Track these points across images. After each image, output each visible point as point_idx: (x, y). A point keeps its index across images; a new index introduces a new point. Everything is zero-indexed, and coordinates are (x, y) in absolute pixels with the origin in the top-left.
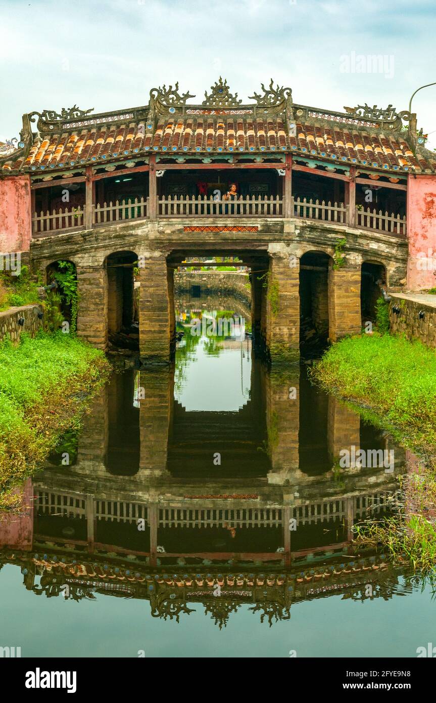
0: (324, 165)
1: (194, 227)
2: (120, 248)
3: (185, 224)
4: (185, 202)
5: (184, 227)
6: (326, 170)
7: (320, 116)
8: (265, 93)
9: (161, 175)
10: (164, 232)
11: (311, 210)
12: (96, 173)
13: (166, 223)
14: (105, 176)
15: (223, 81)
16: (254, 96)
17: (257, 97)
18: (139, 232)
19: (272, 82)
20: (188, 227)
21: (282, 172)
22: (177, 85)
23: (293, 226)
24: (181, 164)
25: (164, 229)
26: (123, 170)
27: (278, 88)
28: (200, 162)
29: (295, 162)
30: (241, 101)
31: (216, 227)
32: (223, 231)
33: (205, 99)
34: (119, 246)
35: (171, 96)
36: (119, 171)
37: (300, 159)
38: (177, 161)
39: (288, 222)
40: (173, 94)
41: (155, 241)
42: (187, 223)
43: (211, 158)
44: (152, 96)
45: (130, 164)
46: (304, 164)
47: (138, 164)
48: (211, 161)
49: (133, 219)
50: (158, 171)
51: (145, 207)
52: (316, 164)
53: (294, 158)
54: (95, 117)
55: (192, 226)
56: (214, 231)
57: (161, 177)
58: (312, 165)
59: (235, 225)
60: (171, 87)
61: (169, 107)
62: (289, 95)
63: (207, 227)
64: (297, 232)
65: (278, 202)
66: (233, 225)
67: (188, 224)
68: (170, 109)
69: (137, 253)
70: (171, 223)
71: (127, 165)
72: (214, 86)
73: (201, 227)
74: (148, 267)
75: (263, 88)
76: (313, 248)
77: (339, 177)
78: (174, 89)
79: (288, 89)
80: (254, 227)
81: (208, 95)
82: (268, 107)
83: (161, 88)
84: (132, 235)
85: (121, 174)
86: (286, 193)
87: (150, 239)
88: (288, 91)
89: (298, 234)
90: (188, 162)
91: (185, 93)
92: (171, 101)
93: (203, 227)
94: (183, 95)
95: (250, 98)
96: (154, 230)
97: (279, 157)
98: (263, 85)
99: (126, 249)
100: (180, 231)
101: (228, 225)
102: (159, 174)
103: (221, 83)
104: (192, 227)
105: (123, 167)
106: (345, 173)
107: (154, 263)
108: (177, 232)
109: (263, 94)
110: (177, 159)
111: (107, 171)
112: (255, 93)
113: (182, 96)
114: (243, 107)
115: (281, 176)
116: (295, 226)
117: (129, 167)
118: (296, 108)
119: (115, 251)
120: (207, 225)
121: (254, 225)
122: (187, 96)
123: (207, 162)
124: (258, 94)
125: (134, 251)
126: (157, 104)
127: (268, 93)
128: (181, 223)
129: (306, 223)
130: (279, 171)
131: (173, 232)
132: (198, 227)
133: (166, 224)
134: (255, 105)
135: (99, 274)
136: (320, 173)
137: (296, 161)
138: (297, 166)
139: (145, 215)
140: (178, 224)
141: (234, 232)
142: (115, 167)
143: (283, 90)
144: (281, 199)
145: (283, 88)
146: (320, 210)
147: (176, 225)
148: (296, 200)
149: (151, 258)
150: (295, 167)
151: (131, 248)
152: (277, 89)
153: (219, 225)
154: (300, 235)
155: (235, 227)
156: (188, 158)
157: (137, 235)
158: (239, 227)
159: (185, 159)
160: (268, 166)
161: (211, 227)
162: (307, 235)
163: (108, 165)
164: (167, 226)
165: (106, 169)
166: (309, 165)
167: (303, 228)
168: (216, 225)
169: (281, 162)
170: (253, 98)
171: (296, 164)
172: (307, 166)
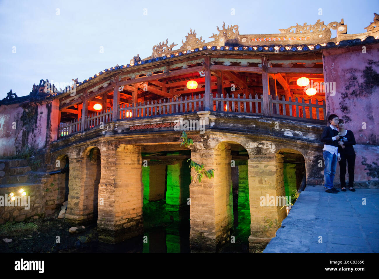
0: (239, 61)
1: (136, 126)
3: (130, 124)
6: (240, 66)
7: (260, 40)
8: (219, 32)
12: (89, 95)
15: (193, 31)
16: (212, 35)
17: (214, 36)
18: (104, 132)
19: (224, 24)
20: (132, 126)
21: (203, 74)
22: (167, 41)
24: (133, 80)
25: (118, 129)
26: (101, 90)
27: (229, 27)
29: (214, 64)
30: (204, 41)
32: (156, 128)
33: (182, 45)
35: (163, 48)
37: (218, 60)
38: (131, 78)
40: (165, 46)
44: (154, 50)
45: (105, 85)
46: (221, 64)
50: (120, 87)
52: (230, 62)
53: (212, 60)
58: (227, 63)
60: (164, 43)
62: (237, 29)
64: (212, 124)
65: (200, 100)
69: (99, 148)
70: (122, 124)
72: (187, 35)
75: (218, 29)
77: (252, 70)
79: (235, 26)
81: (184, 42)
83: (159, 45)
86: (206, 91)
92: (163, 51)
94: (170, 45)
95: (210, 38)
96: (110, 130)
97: (199, 61)
98: (218, 27)
100: (127, 130)
101: (159, 123)
102: (121, 89)
103: (191, 32)
105: (102, 88)
106: (259, 65)
111: (94, 92)
112: (213, 33)
113: (170, 47)
115: (202, 77)
116: (211, 119)
117: (105, 87)
120: (144, 124)
122: (173, 45)
123: (149, 75)
124: (215, 34)
126: (156, 54)
127: (221, 31)
129: (220, 115)
130: (200, 73)
132: (139, 126)
134: (213, 41)
136: (235, 69)
137: (214, 62)
138: (214, 67)
142: (98, 89)
143: (233, 27)
147: (125, 126)
148: (214, 97)
150: (212, 67)
151: (99, 145)
153: (152, 123)
154: (215, 127)
158: (167, 123)
160: (191, 70)
163: (95, 88)
166: (225, 64)
170: (212, 37)
171: (214, 65)
172: (223, 65)
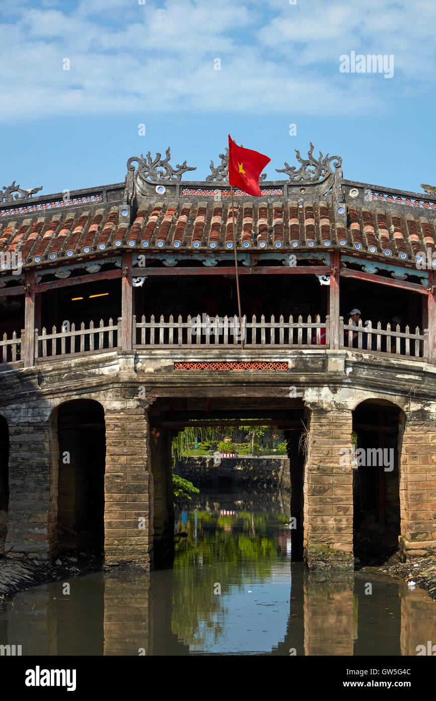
0: (390, 268)
1: (190, 363)
2: (76, 395)
3: (176, 359)
4: (177, 325)
5: (175, 363)
6: (392, 277)
7: (385, 199)
8: (301, 164)
9: (140, 284)
10: (143, 371)
11: (369, 338)
12: (41, 282)
13: (147, 357)
14: (56, 286)
16: (285, 168)
17: (289, 169)
18: (105, 371)
19: (312, 147)
20: (181, 363)
21: (325, 280)
22: (167, 152)
23: (341, 362)
24: (170, 268)
25: (144, 365)
26: (82, 277)
28: (199, 264)
29: (345, 265)
31: (224, 363)
32: (235, 370)
33: (210, 173)
34: (74, 393)
35: (159, 169)
36: (76, 278)
37: (352, 260)
38: (164, 263)
39: (335, 355)
40: (162, 165)
41: (129, 385)
42: (179, 356)
43: (217, 258)
44: (132, 169)
45: (93, 268)
46: (358, 268)
47: (104, 268)
48: (216, 263)
49: (97, 352)
50: (136, 278)
51: (115, 332)
52: (376, 268)
53: (344, 259)
54: (44, 201)
55: (187, 361)
56: (220, 369)
57: (140, 286)
58: (371, 269)
59: (253, 360)
60: (159, 155)
61: (156, 185)
62: (338, 167)
63: (210, 363)
64: (349, 370)
65: (318, 325)
66: (250, 360)
67: (181, 358)
68: (157, 187)
69: (102, 403)
70: (155, 357)
71: (88, 269)
72: (224, 153)
73: (201, 363)
74: (119, 424)
75: (298, 157)
76: (371, 395)
77: (412, 287)
78: (163, 157)
79: (334, 158)
80: (281, 363)
81: (215, 167)
82: (307, 185)
83: (145, 157)
84: (94, 375)
85: (79, 283)
86: (331, 311)
87: (121, 381)
88: (336, 161)
89: (350, 373)
90: (181, 264)
91: (181, 164)
92: (159, 176)
93: (204, 362)
94: (178, 166)
95: (279, 171)
96: (129, 368)
97: (319, 257)
98: (297, 152)
99: (85, 396)
100: (168, 369)
101: (243, 360)
102: (137, 282)
104: (187, 363)
105: (84, 272)
106: (422, 281)
107: (127, 419)
108: (163, 371)
109: (298, 166)
110: (165, 260)
111: (58, 279)
112: (286, 164)
113: (176, 169)
114: (268, 184)
115: (323, 285)
116: (346, 362)
117: (91, 271)
118: (348, 185)
119: (68, 399)
120: (209, 361)
121: (282, 360)
122: (184, 168)
123: (211, 265)
124: (291, 166)
125: (98, 399)
126: (138, 180)
127: (306, 164)
128: (170, 357)
129: (361, 356)
130: (320, 277)
131: (158, 371)
132: (195, 363)
133: (146, 359)
134: (285, 182)
135: (43, 435)
136: (384, 281)
137: (347, 263)
138: (347, 271)
139: (115, 344)
140: (165, 358)
141: (251, 371)
142: (70, 273)
143: (327, 160)
144: (323, 320)
145: (329, 157)
146: (384, 338)
147: (162, 360)
148: (346, 322)
149: (122, 410)
150: (345, 272)
151: (93, 395)
152: (320, 158)
153: (228, 360)
154: (353, 375)
155: (253, 363)
156: (181, 258)
157: (102, 375)
158: (258, 362)
159: (176, 260)
160: (304, 270)
161: (215, 362)
162: (364, 373)
163: (60, 269)
164: (148, 361)
165: (56, 275)
166: (366, 269)
167: (356, 365)
168: (223, 360)
169: (324, 265)
170: (283, 171)
171: (347, 268)
172: (363, 271)
